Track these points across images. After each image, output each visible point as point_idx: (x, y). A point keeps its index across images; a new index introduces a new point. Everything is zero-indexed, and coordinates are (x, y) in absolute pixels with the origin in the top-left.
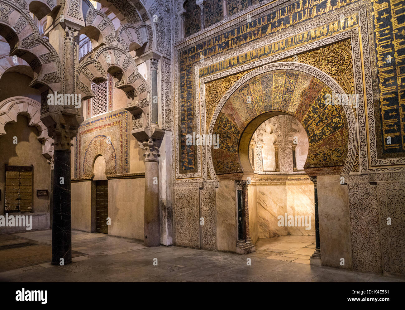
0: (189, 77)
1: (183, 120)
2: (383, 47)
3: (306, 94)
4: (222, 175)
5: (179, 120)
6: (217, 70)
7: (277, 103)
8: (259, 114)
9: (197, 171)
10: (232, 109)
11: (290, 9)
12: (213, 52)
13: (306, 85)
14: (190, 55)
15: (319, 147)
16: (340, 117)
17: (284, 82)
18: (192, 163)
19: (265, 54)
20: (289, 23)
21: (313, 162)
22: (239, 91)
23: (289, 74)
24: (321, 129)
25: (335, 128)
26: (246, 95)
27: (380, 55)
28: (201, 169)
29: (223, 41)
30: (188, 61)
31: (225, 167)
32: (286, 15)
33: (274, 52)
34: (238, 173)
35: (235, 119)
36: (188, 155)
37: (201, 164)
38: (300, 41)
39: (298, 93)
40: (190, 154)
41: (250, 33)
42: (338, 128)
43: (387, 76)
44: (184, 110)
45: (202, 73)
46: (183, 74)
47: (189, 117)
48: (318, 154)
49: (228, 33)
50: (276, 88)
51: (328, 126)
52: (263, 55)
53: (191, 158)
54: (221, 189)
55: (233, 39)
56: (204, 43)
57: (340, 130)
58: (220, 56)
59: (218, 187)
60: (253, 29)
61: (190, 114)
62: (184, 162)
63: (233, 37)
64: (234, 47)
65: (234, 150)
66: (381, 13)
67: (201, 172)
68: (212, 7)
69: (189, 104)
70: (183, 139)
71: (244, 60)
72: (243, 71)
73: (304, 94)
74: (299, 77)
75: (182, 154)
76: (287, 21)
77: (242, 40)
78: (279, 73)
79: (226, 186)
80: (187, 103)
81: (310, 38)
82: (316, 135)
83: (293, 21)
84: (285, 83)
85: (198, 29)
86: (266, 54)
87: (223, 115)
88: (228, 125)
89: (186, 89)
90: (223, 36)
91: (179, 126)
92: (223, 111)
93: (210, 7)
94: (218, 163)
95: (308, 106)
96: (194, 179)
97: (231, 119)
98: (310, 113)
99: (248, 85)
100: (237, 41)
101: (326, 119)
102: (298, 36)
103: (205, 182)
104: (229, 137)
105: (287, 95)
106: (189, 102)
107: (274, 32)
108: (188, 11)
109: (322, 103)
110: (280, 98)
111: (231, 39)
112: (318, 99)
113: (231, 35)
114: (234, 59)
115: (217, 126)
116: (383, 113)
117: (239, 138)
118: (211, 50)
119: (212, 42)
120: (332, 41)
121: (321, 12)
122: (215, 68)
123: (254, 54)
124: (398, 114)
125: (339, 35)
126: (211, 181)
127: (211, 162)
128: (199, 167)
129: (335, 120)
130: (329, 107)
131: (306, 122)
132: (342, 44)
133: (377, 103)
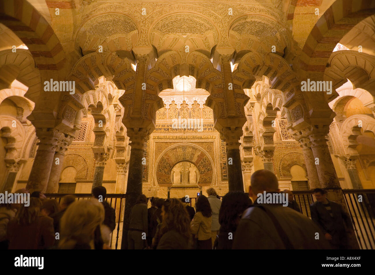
2: (222, 147)
4: (161, 184)
6: (162, 139)
9: (147, 182)
10: (168, 156)
12: (161, 130)
13: (199, 153)
15: (203, 176)
16: (210, 167)
20: (194, 131)
21: (201, 181)
22: (172, 150)
23: (193, 148)
24: (204, 170)
25: (209, 170)
26: (175, 152)
27: (222, 150)
29: (166, 128)
31: (163, 181)
33: (188, 139)
37: (150, 178)
38: (198, 138)
39: (196, 156)
43: (223, 156)
45: (155, 138)
50: (188, 152)
51: (206, 169)
52: (184, 139)
53: (144, 175)
54: (160, 191)
58: (164, 133)
59: (158, 190)
63: (171, 127)
64: (171, 131)
65: (169, 174)
67: (150, 182)
71: (176, 138)
72: (174, 142)
73: (198, 156)
74: (197, 150)
78: (190, 147)
79: (163, 190)
81: (201, 138)
82: (202, 171)
84: (192, 151)
86: (185, 139)
87: (163, 158)
88: (166, 163)
90: (166, 125)
92: (164, 156)
94: (159, 179)
95: (200, 161)
97: (168, 160)
98: (200, 164)
101: (206, 167)
103: (152, 187)
104: (166, 168)
105: (192, 156)
106: (146, 149)
110: (189, 156)
112: (203, 159)
113: (170, 126)
114: (171, 136)
115: (160, 162)
116: (222, 167)
117: (171, 169)
118: (160, 129)
119: (161, 126)
120: (208, 141)
121: (205, 131)
122: (161, 137)
123: (180, 137)
124: (226, 168)
125: (210, 140)
126: (156, 187)
127: (156, 178)
128: (149, 180)
129: (209, 167)
130: (207, 162)
131: (199, 166)
132: (211, 143)
133: (221, 164)
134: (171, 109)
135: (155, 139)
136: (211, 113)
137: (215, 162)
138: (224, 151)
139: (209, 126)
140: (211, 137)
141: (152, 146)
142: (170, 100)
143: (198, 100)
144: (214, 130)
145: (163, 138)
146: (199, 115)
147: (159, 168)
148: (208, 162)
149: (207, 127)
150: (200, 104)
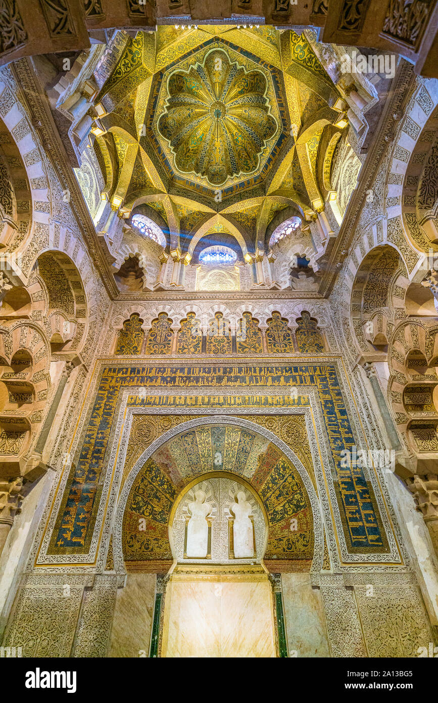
0: (110, 400)
1: (84, 457)
3: (264, 460)
4: (134, 563)
5: (76, 456)
6: (155, 404)
7: (229, 462)
8: (205, 472)
9: (87, 551)
10: (168, 457)
11: (247, 370)
12: (154, 382)
13: (264, 449)
14: (120, 375)
15: (282, 529)
16: (301, 494)
17: (238, 440)
18: (81, 533)
19: (219, 404)
20: (246, 383)
21: (274, 551)
22: (182, 437)
23: (245, 432)
24: (282, 505)
25: (298, 507)
26: (190, 443)
27: (332, 438)
28: (98, 547)
29: (169, 375)
30: (114, 381)
31: (143, 547)
32: (243, 374)
33: (229, 404)
34: (163, 560)
35: (170, 472)
36: (77, 519)
37: (100, 538)
38: (258, 403)
39: (254, 456)
40: (81, 517)
41: (203, 378)
42: (301, 507)
44: (89, 443)
45: (133, 401)
46: (101, 394)
47: (95, 455)
48: (280, 540)
49: (177, 369)
50: (228, 444)
51: (289, 502)
52: (217, 404)
53: (81, 524)
54: (128, 590)
55: (181, 377)
56: (144, 369)
57: (302, 509)
58: (162, 389)
59: (122, 587)
60: (206, 375)
61: (99, 451)
62: (65, 531)
63: (181, 374)
64: (181, 385)
65: (163, 520)
66: (326, 402)
67: (97, 554)
68: (158, 337)
69: (100, 435)
70: (74, 488)
71: (194, 403)
72: (190, 415)
73: (261, 458)
74: (256, 438)
75: (64, 514)
76: (243, 379)
77: (193, 381)
78: (233, 428)
79: (139, 586)
80: (98, 434)
81: (266, 403)
82: (277, 512)
83: (250, 382)
84: (240, 441)
85: (135, 351)
86: (221, 405)
87: (153, 463)
88: (158, 479)
89: (100, 414)
90: (170, 369)
91: (73, 466)
92: (154, 458)
93: (156, 337)
94: (132, 538)
95: (266, 474)
96: (78, 566)
97: (164, 470)
98: (269, 483)
99: (194, 432)
100: (186, 380)
101: (287, 494)
102: (255, 398)
103: (100, 574)
104: (157, 497)
105: (242, 455)
106: (102, 433)
107: (230, 386)
108: (127, 330)
109: (280, 474)
110: (233, 457)
111: (179, 377)
112: (277, 468)
113: (180, 372)
114: (180, 398)
115: (142, 477)
116: (343, 497)
117: (173, 501)
118: (151, 379)
119: (153, 371)
120: (288, 412)
121: (276, 384)
122: (152, 401)
123: (206, 400)
124: (357, 501)
125: (294, 409)
126: (113, 572)
127: (119, 536)
128: (95, 543)
129: (297, 497)
130: (290, 480)
131: (264, 493)
132: (296, 417)
133: (337, 485)
134: (184, 331)
135: (133, 404)
136: (289, 339)
137: (317, 479)
138: (340, 443)
139: (286, 371)
140: (296, 402)
141: (124, 424)
142: (183, 311)
143: (253, 310)
144: (302, 382)
145: (157, 401)
146: (257, 345)
147: (135, 496)
148: (293, 478)
149: (282, 372)
150: (259, 319)
